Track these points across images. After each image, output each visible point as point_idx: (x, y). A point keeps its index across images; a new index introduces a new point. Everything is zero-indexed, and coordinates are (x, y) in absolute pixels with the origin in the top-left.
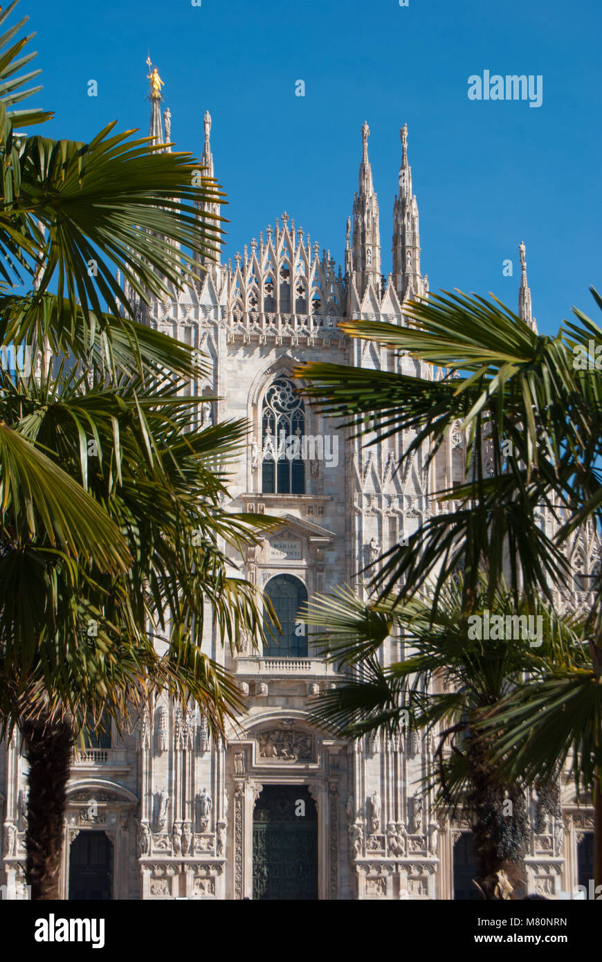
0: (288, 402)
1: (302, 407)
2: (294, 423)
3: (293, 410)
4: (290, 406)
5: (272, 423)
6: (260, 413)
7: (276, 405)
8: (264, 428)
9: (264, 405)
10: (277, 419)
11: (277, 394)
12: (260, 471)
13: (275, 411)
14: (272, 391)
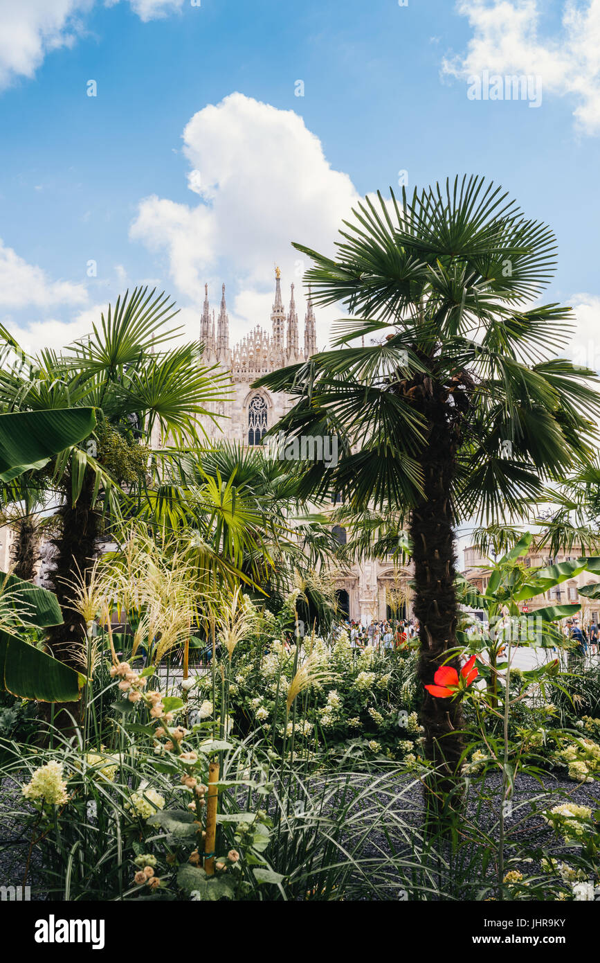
0: (260, 405)
1: (266, 407)
2: (263, 415)
3: (262, 409)
4: (261, 407)
5: (253, 415)
6: (247, 411)
7: (255, 407)
8: (250, 417)
9: (250, 407)
10: (255, 413)
11: (255, 402)
12: (248, 435)
13: (254, 409)
14: (253, 401)
